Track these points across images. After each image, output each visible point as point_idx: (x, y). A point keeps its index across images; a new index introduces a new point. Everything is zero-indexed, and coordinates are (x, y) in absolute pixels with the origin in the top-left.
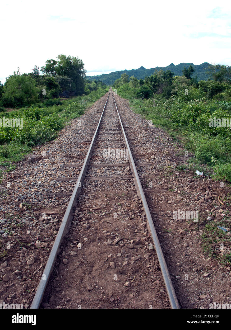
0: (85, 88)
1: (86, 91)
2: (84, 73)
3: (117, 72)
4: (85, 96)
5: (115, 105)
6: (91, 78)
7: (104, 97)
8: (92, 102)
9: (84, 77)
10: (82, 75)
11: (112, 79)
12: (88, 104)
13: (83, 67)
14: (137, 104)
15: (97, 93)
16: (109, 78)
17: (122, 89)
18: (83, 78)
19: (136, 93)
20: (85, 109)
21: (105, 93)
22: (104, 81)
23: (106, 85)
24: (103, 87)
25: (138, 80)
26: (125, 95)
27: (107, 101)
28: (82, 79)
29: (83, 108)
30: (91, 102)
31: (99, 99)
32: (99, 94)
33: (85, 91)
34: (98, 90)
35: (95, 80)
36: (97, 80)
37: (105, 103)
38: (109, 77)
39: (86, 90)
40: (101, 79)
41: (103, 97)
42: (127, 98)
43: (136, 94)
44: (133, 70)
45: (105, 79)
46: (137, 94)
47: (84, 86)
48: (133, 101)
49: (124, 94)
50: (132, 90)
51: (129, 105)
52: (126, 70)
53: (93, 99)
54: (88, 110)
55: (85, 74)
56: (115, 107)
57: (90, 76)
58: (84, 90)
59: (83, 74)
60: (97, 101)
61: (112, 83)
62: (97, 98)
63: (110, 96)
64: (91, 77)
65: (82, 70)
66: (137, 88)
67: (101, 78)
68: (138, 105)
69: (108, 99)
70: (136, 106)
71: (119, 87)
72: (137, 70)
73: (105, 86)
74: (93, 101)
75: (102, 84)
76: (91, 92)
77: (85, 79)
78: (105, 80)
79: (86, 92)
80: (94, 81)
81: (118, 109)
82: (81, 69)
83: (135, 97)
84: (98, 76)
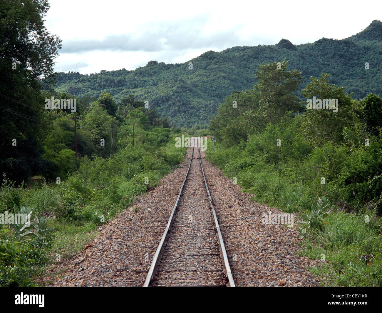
0: (49, 138)
1: (54, 156)
2: (46, 56)
3: (237, 54)
4: (46, 187)
5: (218, 245)
6: (81, 85)
7: (156, 194)
8: (87, 225)
9: (42, 76)
10: (29, 68)
11: (205, 91)
12: (59, 238)
13: (38, 25)
14: (348, 242)
15: (118, 171)
16: (184, 88)
17: (262, 150)
18: (35, 85)
19: (345, 173)
20: (43, 263)
21: (164, 174)
22: (156, 103)
23: (166, 125)
24: (152, 134)
25: (353, 101)
26: (280, 188)
27: (173, 222)
28: (31, 89)
29: (30, 256)
30: (81, 225)
31: (126, 207)
32: (129, 177)
33: (44, 157)
34: (122, 154)
35: (104, 94)
36: (118, 98)
37: (159, 234)
38: (189, 82)
39: (50, 152)
40: (138, 92)
41: (147, 196)
42: (288, 206)
43: (341, 179)
44: (324, 43)
45: (162, 91)
46: (348, 182)
47: (44, 128)
48: (325, 222)
49: (275, 180)
50: (321, 160)
51: (298, 244)
52: (285, 44)
53: (88, 208)
54: (58, 268)
55: (50, 63)
56: (219, 255)
57: (77, 75)
58: (42, 152)
59: (40, 61)
60: (113, 215)
61: (203, 114)
62: (116, 199)
63: (190, 190)
64: (83, 81)
65: (33, 37)
66: (349, 146)
67: (144, 85)
68: (354, 250)
69: (177, 209)
70: (339, 254)
71: (246, 138)
72: (346, 43)
73: (161, 129)
74: (88, 218)
75: (143, 121)
76: (78, 166)
77: (48, 88)
78: (166, 99)
79: (54, 160)
80: (101, 102)
81: (232, 270)
82: (25, 34)
83: (334, 199)
84: (123, 72)
